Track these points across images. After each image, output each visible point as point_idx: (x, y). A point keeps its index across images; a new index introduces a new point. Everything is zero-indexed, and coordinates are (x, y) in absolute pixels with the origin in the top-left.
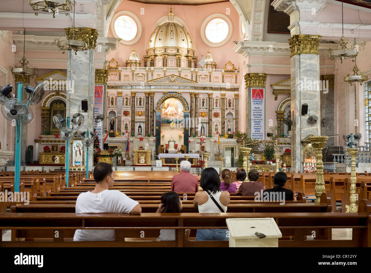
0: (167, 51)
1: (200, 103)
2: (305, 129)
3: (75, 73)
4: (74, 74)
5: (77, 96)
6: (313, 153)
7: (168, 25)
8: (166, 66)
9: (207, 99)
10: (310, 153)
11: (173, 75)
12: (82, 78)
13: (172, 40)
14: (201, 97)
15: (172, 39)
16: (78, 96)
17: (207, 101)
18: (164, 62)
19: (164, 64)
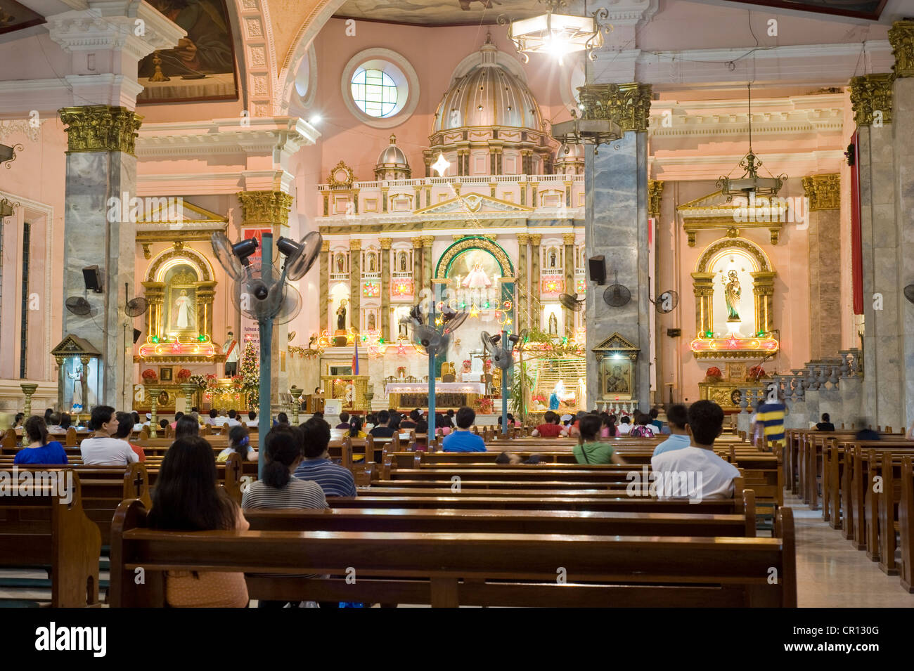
0: (468, 136)
1: (544, 259)
2: (606, 319)
3: (78, 207)
4: (76, 210)
5: (81, 259)
6: (623, 379)
7: (475, 75)
8: (467, 173)
9: (561, 250)
10: (616, 378)
11: (473, 194)
12: (92, 218)
13: (481, 109)
14: (547, 244)
15: (480, 107)
16: (84, 259)
17: (561, 254)
18: (460, 165)
19: (462, 168)
